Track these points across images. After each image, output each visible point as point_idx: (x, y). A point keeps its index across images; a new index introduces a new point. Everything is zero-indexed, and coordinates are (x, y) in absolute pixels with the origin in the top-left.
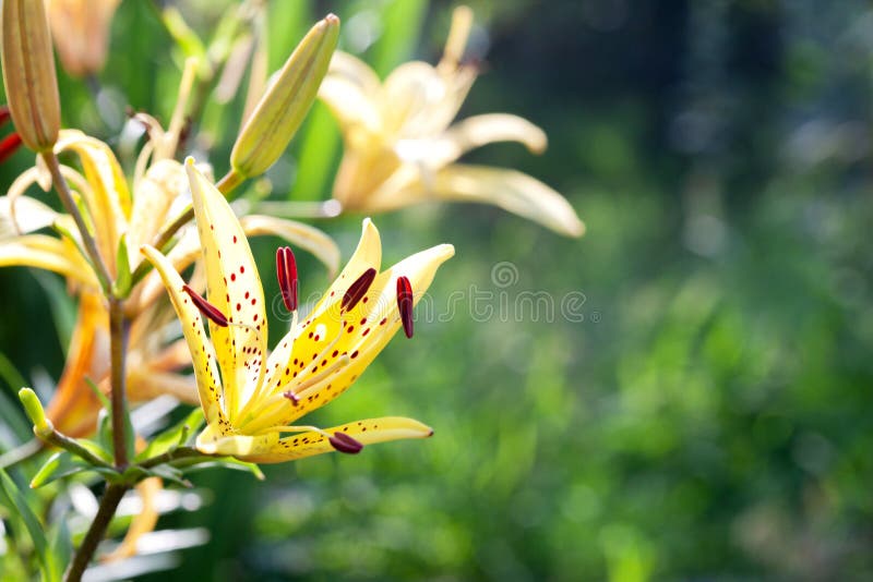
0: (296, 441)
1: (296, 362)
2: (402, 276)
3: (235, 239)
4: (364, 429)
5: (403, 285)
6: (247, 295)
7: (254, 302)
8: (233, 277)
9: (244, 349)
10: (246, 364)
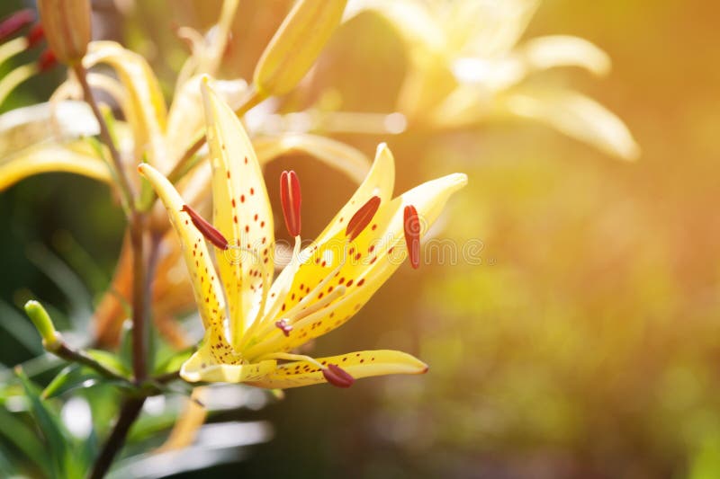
0: (298, 367)
1: (302, 287)
2: (409, 204)
3: (246, 161)
4: (362, 361)
5: (410, 213)
6: (256, 218)
7: (263, 224)
8: (243, 199)
9: (251, 272)
10: (252, 288)
